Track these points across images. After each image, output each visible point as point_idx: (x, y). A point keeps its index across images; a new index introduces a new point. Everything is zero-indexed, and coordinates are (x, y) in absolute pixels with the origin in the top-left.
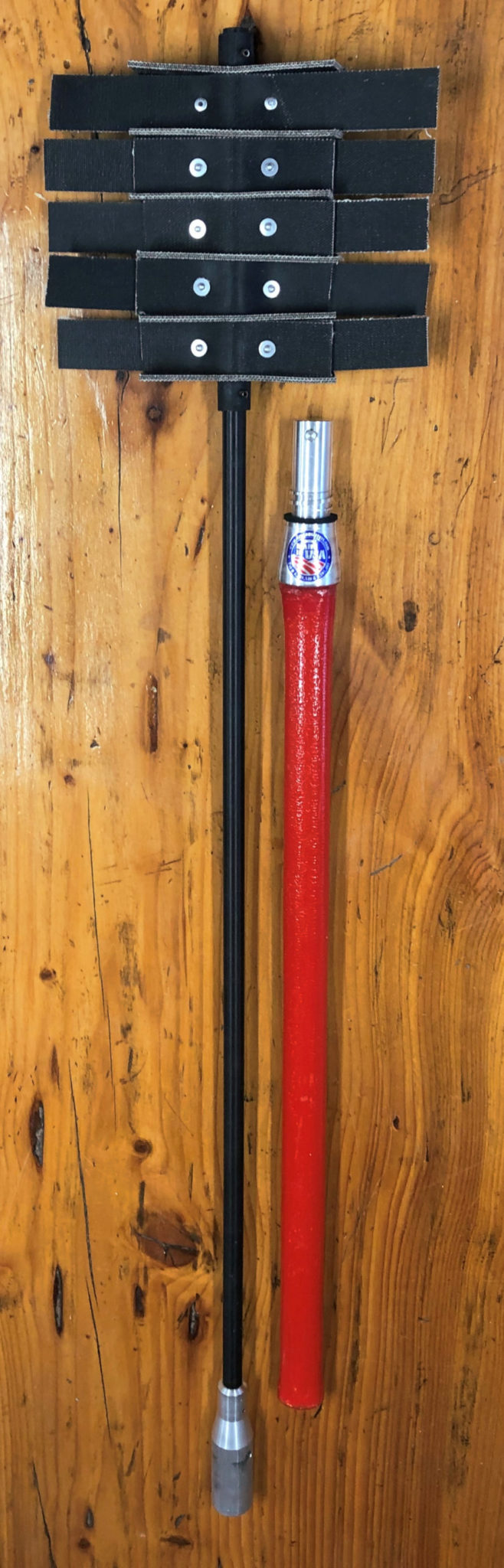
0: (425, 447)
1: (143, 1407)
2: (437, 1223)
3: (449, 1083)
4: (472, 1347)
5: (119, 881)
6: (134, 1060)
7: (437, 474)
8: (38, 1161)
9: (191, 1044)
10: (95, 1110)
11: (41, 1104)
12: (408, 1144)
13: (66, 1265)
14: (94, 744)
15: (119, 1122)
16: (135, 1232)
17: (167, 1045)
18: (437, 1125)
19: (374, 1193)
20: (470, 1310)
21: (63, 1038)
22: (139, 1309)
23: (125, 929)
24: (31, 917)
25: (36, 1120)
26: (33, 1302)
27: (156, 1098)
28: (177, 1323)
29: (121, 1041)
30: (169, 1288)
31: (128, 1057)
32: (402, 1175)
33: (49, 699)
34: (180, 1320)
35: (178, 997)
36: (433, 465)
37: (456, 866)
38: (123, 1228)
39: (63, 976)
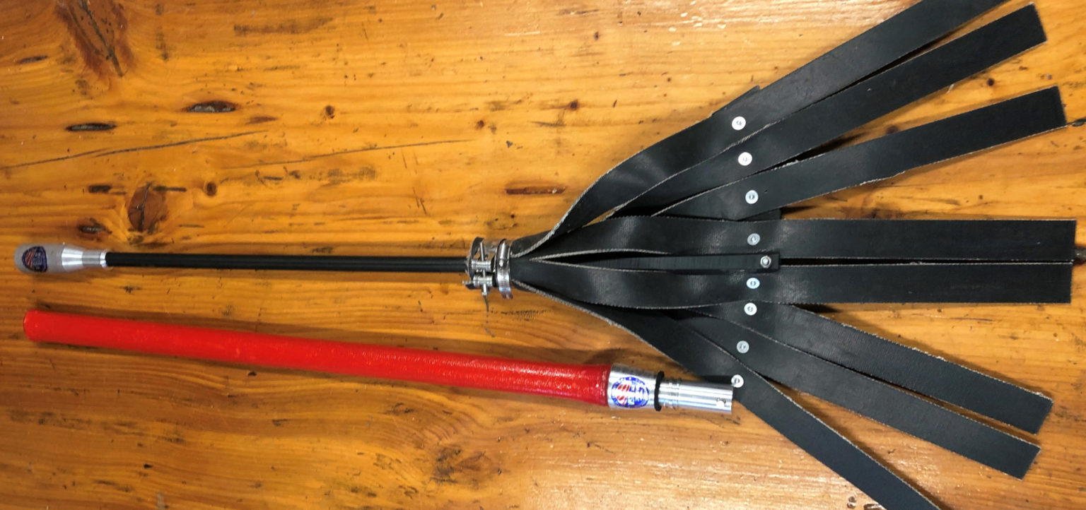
1: (26, 193)
2: (187, 403)
3: (285, 411)
4: (105, 426)
5: (406, 167)
6: (274, 181)
8: (191, 109)
9: (291, 225)
10: (233, 152)
11: (233, 110)
12: (239, 382)
13: (117, 132)
14: (509, 144)
15: (227, 171)
16: (149, 185)
17: (287, 206)
18: (255, 403)
20: (130, 425)
21: (284, 125)
22: (95, 189)
23: (370, 173)
24: (372, 97)
25: (221, 106)
26: (86, 107)
27: (247, 198)
28: (89, 218)
29: (287, 171)
30: (113, 212)
31: (276, 177)
32: (216, 378)
33: (543, 107)
34: (91, 219)
35: (324, 214)
37: (439, 416)
38: (150, 175)
39: (330, 124)
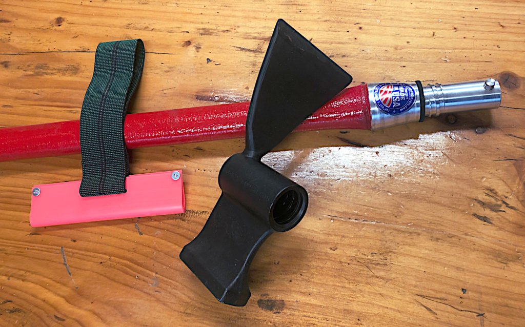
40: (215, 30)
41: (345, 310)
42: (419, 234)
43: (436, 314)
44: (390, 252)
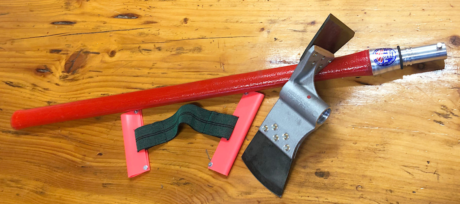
0: (405, 186)
1: (17, 52)
2: (56, 169)
3: (112, 178)
4: (2, 181)
5: (218, 47)
6: (147, 51)
7: (391, 191)
8: (116, 16)
9: (149, 73)
10: (130, 37)
11: (137, 18)
12: (91, 159)
13: (75, 26)
14: (276, 39)
15: (124, 45)
16: (82, 50)
17: (150, 64)
18: (95, 172)
19: (74, 144)
20: (17, 182)
21: (160, 25)
22: (53, 51)
23: (199, 49)
24: (209, 15)
25: (131, 16)
26: (65, 14)
27: (130, 59)
28: (44, 65)
29: (155, 47)
30: (58, 62)
31: (148, 49)
32: (78, 155)
33: (296, 23)
34: (45, 66)
35: (168, 68)
36: (395, 190)
37: (205, 188)
38: (84, 46)
39: (184, 26)
40: (277, 20)
41: (363, 175)
42: (403, 133)
43: (413, 175)
44: (387, 143)
